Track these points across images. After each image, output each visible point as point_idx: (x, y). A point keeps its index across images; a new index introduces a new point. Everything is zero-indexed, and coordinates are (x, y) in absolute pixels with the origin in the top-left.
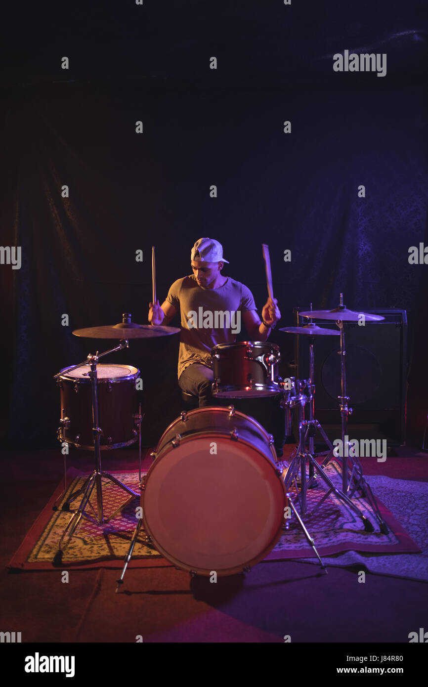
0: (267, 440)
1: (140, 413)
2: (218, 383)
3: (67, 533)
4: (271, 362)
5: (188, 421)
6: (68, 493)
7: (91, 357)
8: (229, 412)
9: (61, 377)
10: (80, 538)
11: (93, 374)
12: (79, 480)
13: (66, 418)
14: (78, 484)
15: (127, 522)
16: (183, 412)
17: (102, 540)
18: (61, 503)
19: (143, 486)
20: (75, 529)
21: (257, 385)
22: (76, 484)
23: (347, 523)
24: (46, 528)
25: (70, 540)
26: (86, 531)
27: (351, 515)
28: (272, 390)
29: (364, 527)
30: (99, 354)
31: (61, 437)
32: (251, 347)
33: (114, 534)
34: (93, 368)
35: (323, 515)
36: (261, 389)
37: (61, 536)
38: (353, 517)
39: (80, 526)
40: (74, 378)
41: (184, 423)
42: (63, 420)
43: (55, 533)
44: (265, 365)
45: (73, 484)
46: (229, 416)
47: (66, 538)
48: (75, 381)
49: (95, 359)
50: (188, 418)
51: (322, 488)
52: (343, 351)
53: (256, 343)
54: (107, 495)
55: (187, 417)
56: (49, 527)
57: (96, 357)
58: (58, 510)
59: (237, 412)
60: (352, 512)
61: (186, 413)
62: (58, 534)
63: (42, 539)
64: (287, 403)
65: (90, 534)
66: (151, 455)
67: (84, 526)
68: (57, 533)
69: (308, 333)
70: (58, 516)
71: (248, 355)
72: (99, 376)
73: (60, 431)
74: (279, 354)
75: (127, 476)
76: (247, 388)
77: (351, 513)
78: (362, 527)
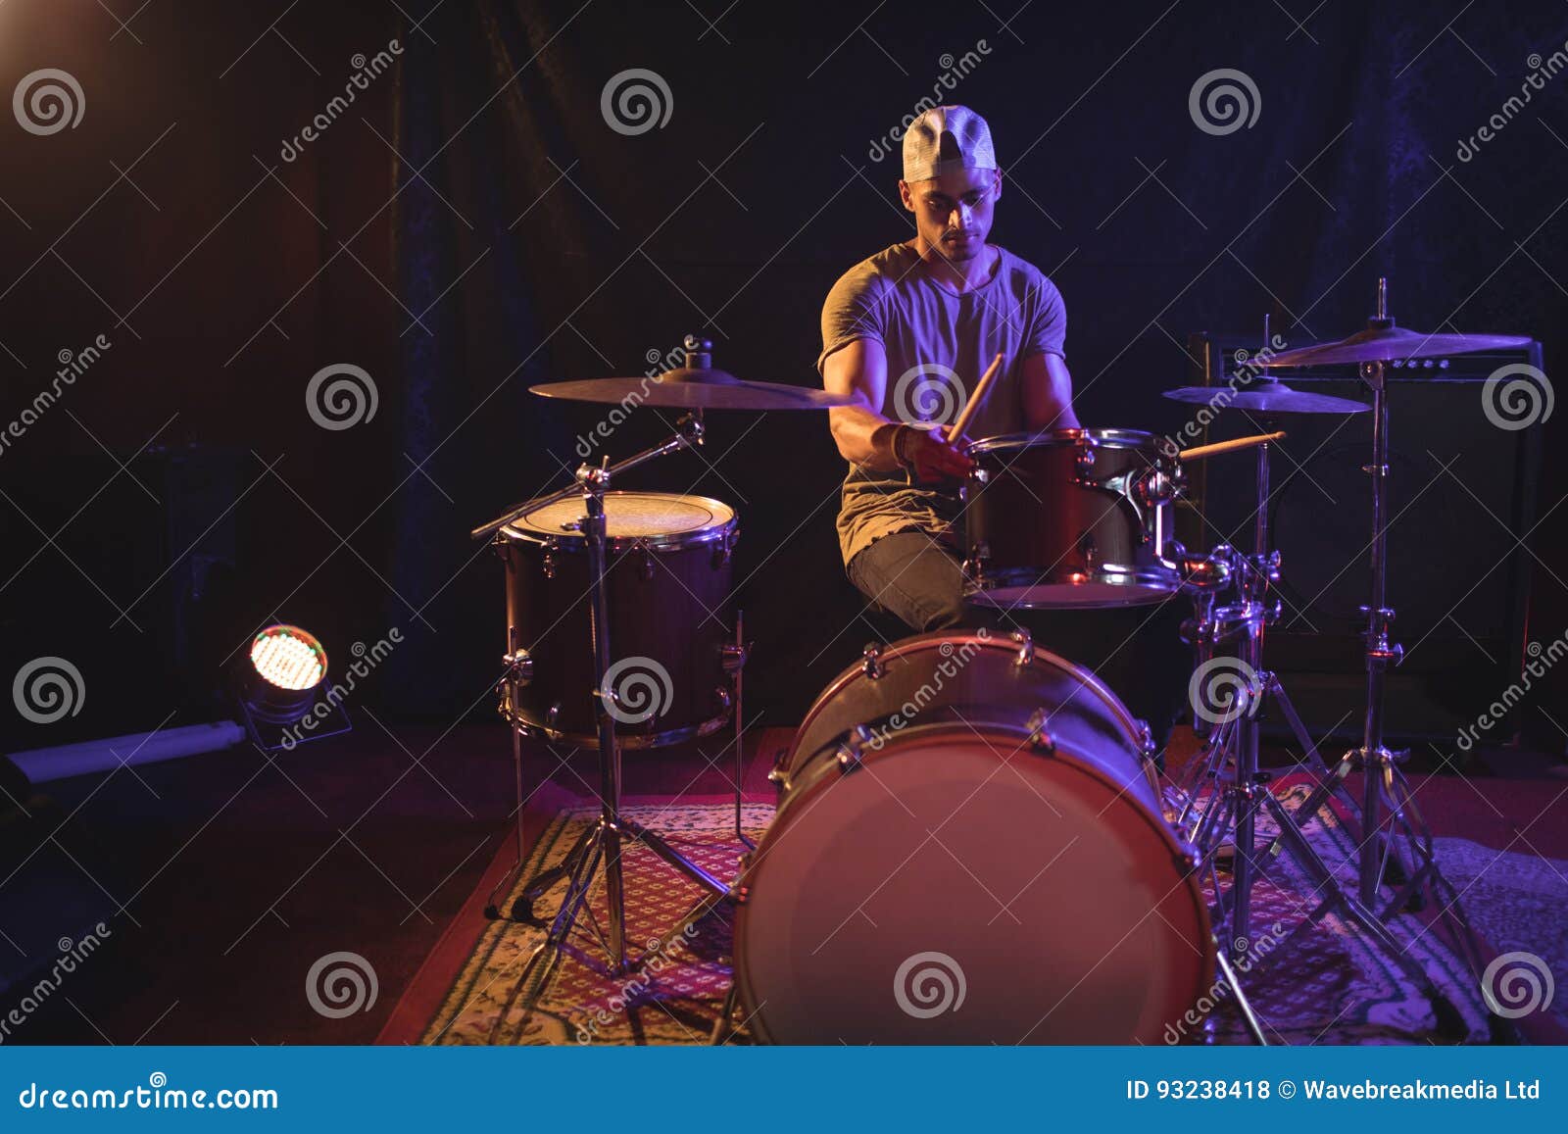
0: (1131, 741)
1: (740, 641)
2: (982, 560)
3: (520, 998)
4: (1155, 497)
5: (887, 677)
6: (528, 874)
7: (587, 473)
8: (1017, 652)
9: (505, 530)
10: (555, 1015)
11: (594, 523)
12: (567, 819)
13: (521, 654)
14: (563, 835)
15: (699, 969)
16: (870, 646)
17: (622, 1026)
18: (510, 892)
19: (744, 890)
20: (544, 986)
21: (1107, 567)
22: (557, 834)
23: (1377, 1002)
24: (458, 975)
25: (526, 1020)
26: (576, 991)
27: (1388, 976)
28: (1154, 586)
29: (1433, 1019)
30: (610, 463)
31: (507, 707)
32: (1091, 447)
33: (655, 1006)
34: (594, 506)
35: (1296, 971)
36: (1119, 579)
37: (500, 1005)
38: (1393, 983)
39: (559, 976)
40: (542, 536)
41: (875, 684)
42: (511, 659)
43: (485, 994)
44: (1133, 503)
45: (550, 832)
46: (1015, 665)
47: (516, 1014)
48: (544, 543)
49: (600, 480)
50: (888, 668)
51: (1279, 872)
52: (1380, 465)
53: (1105, 434)
54: (643, 874)
55: (884, 664)
56: (468, 972)
57: (602, 475)
58: (501, 918)
59: (1041, 653)
60: (1388, 962)
61: (881, 652)
62: (493, 999)
63: (446, 1012)
64: (1205, 627)
65: (586, 1005)
66: (770, 777)
67: (571, 975)
68: (489, 995)
69: (1255, 408)
70: (498, 938)
71: (1081, 470)
72: (613, 529)
73: (507, 688)
74: (1179, 473)
75: (702, 813)
76: (1076, 577)
77: (1383, 967)
78: (1427, 1017)
